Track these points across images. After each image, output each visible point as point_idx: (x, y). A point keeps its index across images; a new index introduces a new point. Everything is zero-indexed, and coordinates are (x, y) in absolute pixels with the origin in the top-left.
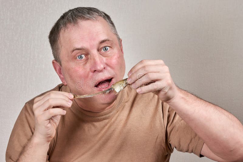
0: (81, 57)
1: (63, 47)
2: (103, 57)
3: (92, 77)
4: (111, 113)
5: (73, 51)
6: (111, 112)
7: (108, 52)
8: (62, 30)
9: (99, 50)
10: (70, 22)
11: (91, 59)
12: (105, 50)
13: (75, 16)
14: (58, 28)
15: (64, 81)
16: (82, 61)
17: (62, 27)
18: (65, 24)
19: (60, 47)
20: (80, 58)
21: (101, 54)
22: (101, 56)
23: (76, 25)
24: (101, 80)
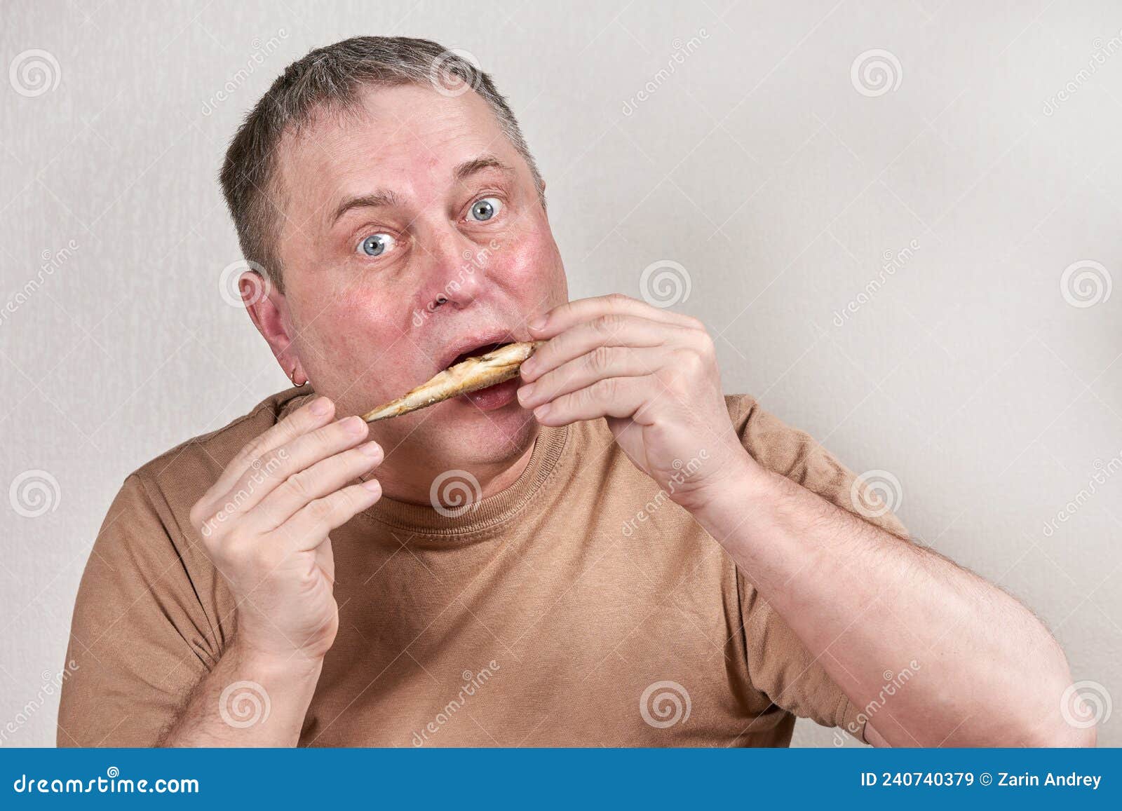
0: (375, 245)
1: (292, 205)
2: (474, 245)
3: (425, 331)
4: (509, 514)
5: (340, 212)
6: (508, 508)
7: (496, 221)
8: (285, 136)
9: (454, 213)
10: (325, 95)
11: (420, 250)
12: (481, 216)
13: (347, 69)
14: (266, 129)
15: (293, 367)
16: (382, 263)
17: (284, 124)
18: (300, 108)
19: (279, 208)
20: (371, 251)
21: (464, 232)
22: (465, 239)
23: (352, 108)
24: (467, 343)
